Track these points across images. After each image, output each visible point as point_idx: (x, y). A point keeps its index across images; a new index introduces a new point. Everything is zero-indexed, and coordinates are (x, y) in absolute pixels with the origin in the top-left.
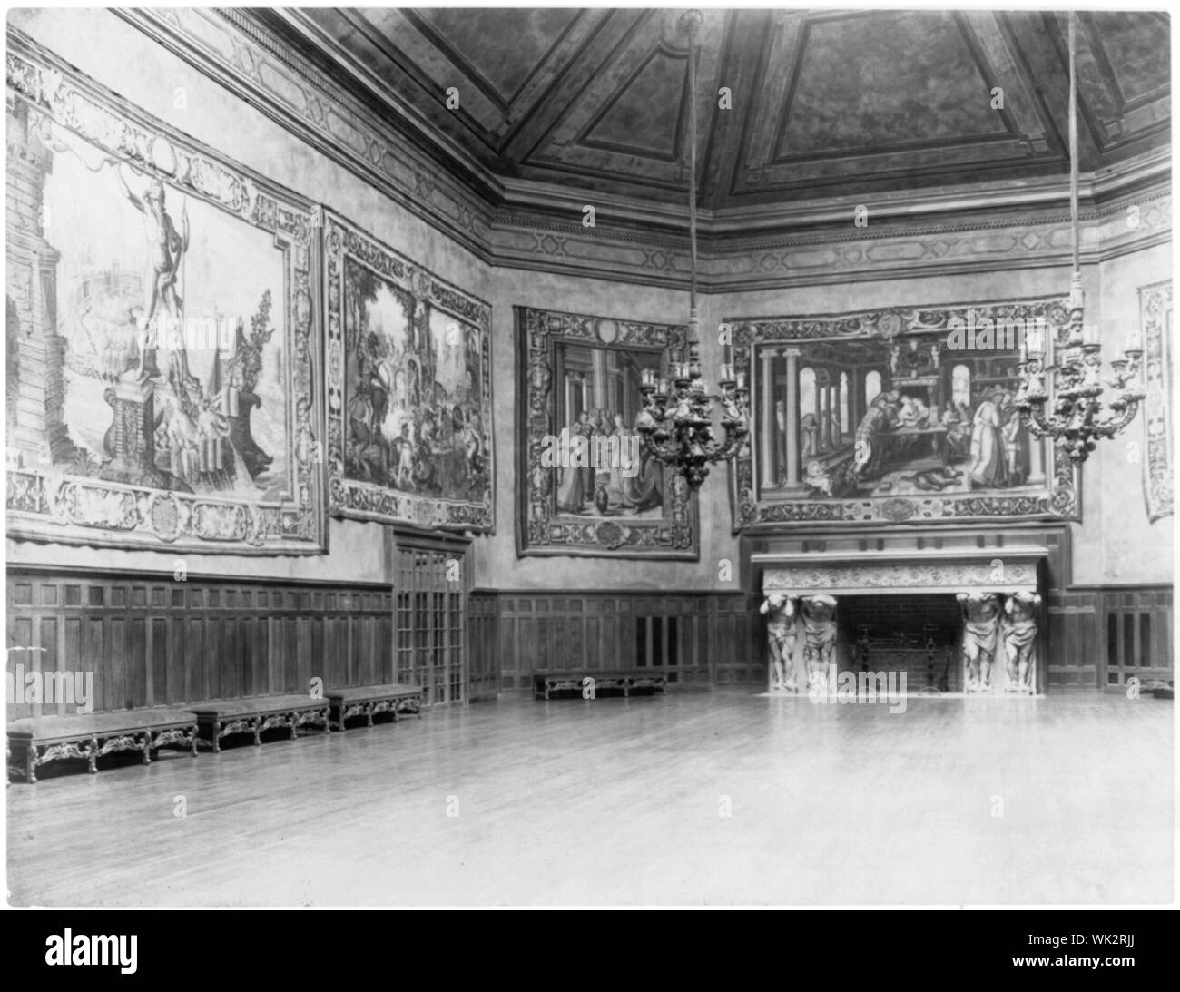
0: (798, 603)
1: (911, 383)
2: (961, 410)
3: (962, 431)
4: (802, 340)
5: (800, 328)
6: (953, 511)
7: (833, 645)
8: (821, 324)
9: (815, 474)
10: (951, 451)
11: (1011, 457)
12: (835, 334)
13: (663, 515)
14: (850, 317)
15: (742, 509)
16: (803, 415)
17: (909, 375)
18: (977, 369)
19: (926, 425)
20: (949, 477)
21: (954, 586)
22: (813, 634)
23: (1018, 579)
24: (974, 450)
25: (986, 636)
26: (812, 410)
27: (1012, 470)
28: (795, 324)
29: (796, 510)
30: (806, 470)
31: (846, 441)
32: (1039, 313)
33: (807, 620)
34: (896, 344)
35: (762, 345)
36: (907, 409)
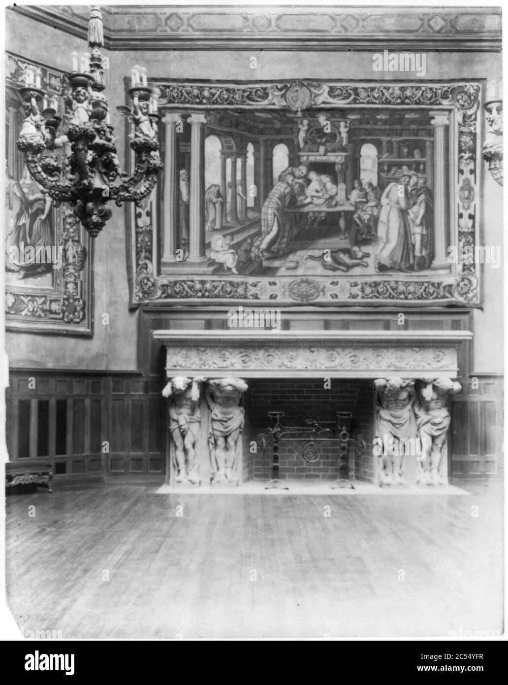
0: (204, 386)
1: (319, 159)
2: (369, 190)
3: (369, 211)
4: (208, 106)
5: (206, 93)
6: (360, 294)
7: (240, 432)
8: (228, 90)
9: (218, 249)
10: (358, 231)
11: (417, 240)
12: (243, 103)
13: (53, 283)
14: (258, 86)
15: (141, 284)
16: (207, 186)
17: (318, 151)
18: (385, 149)
19: (334, 203)
20: (356, 259)
21: (372, 371)
22: (220, 421)
23: (439, 365)
24: (381, 232)
25: (402, 425)
26: (218, 181)
27: (417, 253)
28: (201, 89)
29: (198, 286)
30: (209, 244)
31: (251, 215)
32: (444, 96)
33: (212, 405)
34: (304, 117)
35: (165, 108)
36: (314, 185)
